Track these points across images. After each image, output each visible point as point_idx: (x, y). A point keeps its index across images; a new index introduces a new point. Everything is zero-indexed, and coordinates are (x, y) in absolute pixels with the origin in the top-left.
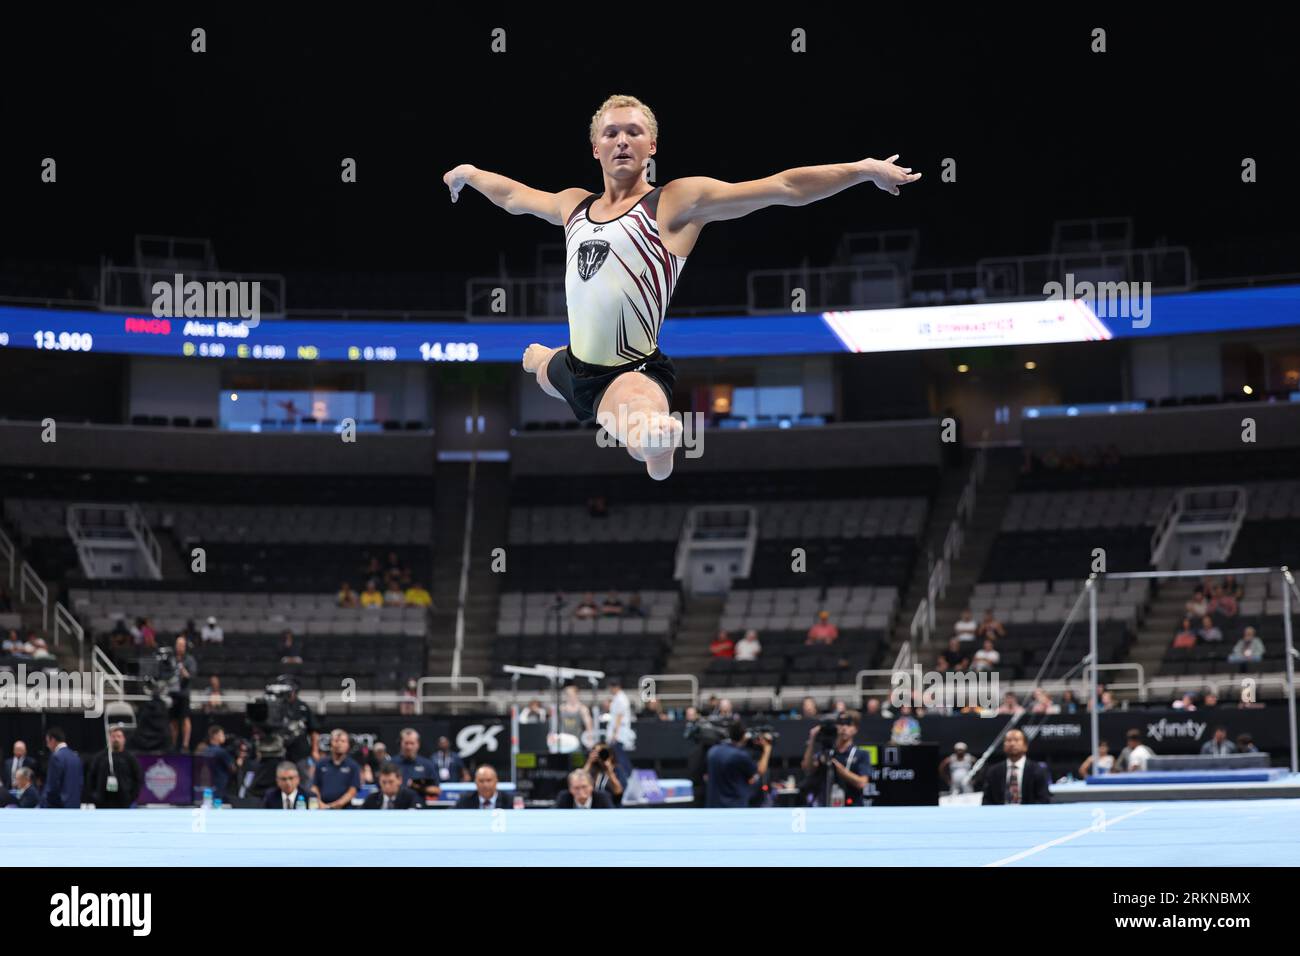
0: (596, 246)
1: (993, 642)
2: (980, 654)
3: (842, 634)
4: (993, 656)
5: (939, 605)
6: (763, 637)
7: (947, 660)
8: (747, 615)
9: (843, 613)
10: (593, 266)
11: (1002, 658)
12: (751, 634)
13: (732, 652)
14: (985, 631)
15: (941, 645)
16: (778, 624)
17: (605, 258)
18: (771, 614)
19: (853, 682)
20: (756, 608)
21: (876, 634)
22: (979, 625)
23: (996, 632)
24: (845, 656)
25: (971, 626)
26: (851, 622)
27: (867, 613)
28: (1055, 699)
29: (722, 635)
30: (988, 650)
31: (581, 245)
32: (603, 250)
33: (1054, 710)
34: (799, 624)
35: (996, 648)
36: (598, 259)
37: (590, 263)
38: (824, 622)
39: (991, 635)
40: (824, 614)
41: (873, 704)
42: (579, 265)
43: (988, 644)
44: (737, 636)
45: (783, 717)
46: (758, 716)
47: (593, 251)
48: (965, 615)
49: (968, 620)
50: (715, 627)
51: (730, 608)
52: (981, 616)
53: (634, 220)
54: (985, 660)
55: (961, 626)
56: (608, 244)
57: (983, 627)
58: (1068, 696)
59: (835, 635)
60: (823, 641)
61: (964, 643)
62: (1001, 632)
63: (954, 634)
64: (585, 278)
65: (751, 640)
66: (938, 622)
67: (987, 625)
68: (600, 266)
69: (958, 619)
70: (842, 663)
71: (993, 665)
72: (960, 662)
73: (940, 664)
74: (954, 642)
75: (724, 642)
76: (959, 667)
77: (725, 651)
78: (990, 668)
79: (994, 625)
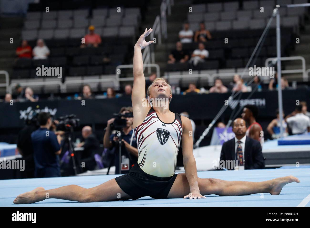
2: (196, 52)
3: (104, 40)
4: (205, 53)
5: (169, 20)
6: (49, 43)
7: (174, 57)
8: (39, 29)
9: (105, 26)
10: (164, 139)
11: (210, 54)
12: (40, 41)
13: (31, 54)
14: (199, 36)
15: (170, 46)
16: (61, 34)
18: (56, 28)
19: (114, 73)
20: (45, 24)
21: (127, 40)
22: (194, 33)
23: (206, 37)
24: (107, 55)
25: (189, 33)
26: (110, 32)
27: (121, 26)
28: (247, 81)
29: (24, 43)
30: (201, 50)
31: (158, 129)
33: (247, 89)
34: (75, 34)
35: (207, 48)
38: (92, 33)
39: (203, 39)
40: (92, 28)
41: (128, 87)
42: (158, 137)
43: (201, 45)
44: (33, 44)
45: (69, 98)
46: (51, 98)
47: (163, 133)
48: (185, 26)
49: (187, 30)
51: (27, 24)
52: (196, 26)
54: (199, 56)
55: (183, 33)
56: (169, 133)
57: (197, 33)
58: (256, 79)
59: (99, 41)
60: (92, 45)
61: (185, 45)
62: (209, 37)
63: (179, 39)
64: (162, 144)
65: (41, 46)
66: (169, 31)
67: (202, 32)
69: (181, 29)
70: (106, 60)
71: (205, 59)
72: (183, 57)
73: (170, 60)
74: (179, 44)
75: (26, 47)
76: (182, 61)
77: (26, 53)
78: (203, 61)
79: (205, 32)
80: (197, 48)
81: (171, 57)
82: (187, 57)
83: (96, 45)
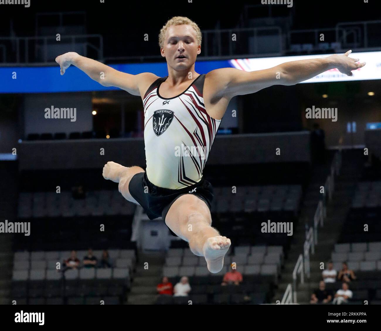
0: (164, 113)
1: (348, 283)
2: (340, 292)
3: (246, 278)
4: (349, 293)
5: (311, 258)
6: (193, 281)
7: (317, 296)
8: (181, 266)
9: (247, 264)
10: (163, 126)
11: (354, 295)
12: (184, 278)
13: (172, 291)
14: (342, 276)
15: (313, 285)
17: (171, 121)
18: (198, 265)
20: (187, 261)
21: (269, 278)
22: (338, 273)
23: (350, 277)
24: (248, 294)
25: (333, 273)
26: (252, 270)
27: (262, 264)
29: (165, 280)
30: (345, 290)
31: (155, 112)
32: (169, 116)
35: (350, 289)
36: (166, 122)
37: (161, 125)
39: (346, 279)
42: (154, 125)
43: (345, 285)
44: (174, 281)
47: (163, 116)
48: (329, 265)
49: (331, 269)
50: (160, 273)
51: (169, 261)
52: (340, 266)
53: (189, 97)
54: (343, 296)
55: (326, 273)
56: (173, 113)
57: (341, 273)
59: (241, 279)
60: (233, 283)
61: (328, 284)
63: (322, 278)
64: (158, 134)
65: (184, 283)
67: (345, 273)
68: (167, 126)
71: (349, 299)
72: (326, 297)
73: (313, 299)
74: (322, 284)
75: (166, 284)
76: (325, 301)
77: (167, 290)
78: (346, 302)
79: (348, 272)
80: (341, 288)
81: (314, 296)
82: (330, 297)
83: (237, 283)
